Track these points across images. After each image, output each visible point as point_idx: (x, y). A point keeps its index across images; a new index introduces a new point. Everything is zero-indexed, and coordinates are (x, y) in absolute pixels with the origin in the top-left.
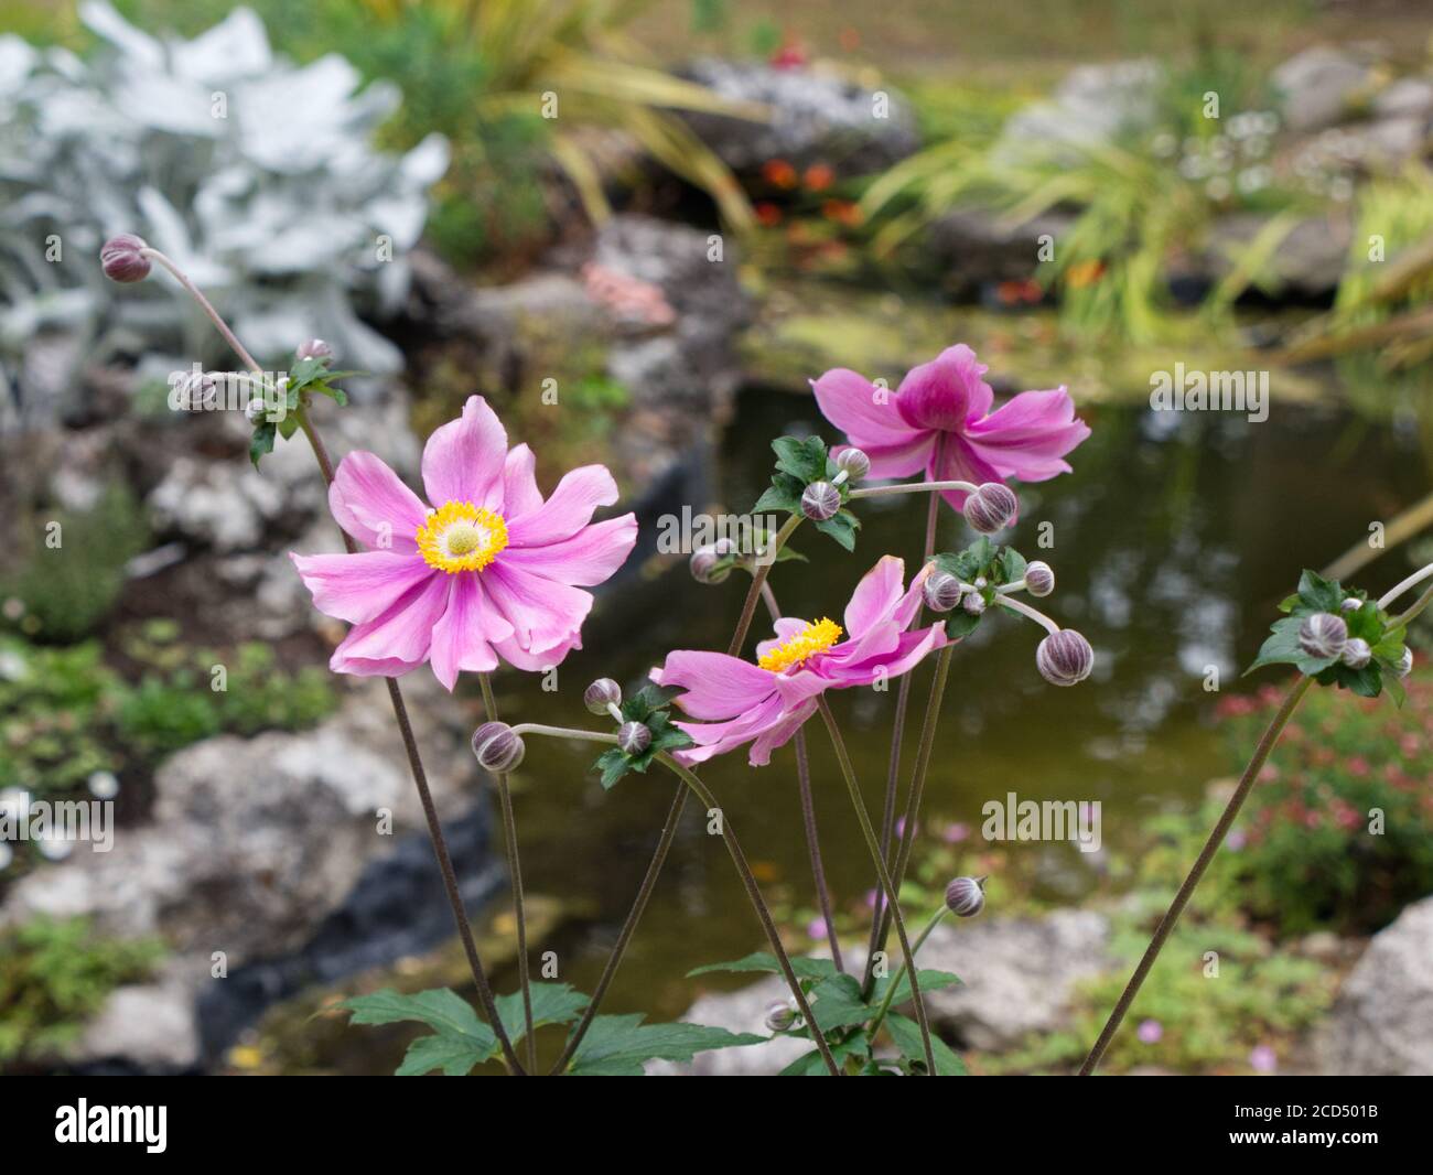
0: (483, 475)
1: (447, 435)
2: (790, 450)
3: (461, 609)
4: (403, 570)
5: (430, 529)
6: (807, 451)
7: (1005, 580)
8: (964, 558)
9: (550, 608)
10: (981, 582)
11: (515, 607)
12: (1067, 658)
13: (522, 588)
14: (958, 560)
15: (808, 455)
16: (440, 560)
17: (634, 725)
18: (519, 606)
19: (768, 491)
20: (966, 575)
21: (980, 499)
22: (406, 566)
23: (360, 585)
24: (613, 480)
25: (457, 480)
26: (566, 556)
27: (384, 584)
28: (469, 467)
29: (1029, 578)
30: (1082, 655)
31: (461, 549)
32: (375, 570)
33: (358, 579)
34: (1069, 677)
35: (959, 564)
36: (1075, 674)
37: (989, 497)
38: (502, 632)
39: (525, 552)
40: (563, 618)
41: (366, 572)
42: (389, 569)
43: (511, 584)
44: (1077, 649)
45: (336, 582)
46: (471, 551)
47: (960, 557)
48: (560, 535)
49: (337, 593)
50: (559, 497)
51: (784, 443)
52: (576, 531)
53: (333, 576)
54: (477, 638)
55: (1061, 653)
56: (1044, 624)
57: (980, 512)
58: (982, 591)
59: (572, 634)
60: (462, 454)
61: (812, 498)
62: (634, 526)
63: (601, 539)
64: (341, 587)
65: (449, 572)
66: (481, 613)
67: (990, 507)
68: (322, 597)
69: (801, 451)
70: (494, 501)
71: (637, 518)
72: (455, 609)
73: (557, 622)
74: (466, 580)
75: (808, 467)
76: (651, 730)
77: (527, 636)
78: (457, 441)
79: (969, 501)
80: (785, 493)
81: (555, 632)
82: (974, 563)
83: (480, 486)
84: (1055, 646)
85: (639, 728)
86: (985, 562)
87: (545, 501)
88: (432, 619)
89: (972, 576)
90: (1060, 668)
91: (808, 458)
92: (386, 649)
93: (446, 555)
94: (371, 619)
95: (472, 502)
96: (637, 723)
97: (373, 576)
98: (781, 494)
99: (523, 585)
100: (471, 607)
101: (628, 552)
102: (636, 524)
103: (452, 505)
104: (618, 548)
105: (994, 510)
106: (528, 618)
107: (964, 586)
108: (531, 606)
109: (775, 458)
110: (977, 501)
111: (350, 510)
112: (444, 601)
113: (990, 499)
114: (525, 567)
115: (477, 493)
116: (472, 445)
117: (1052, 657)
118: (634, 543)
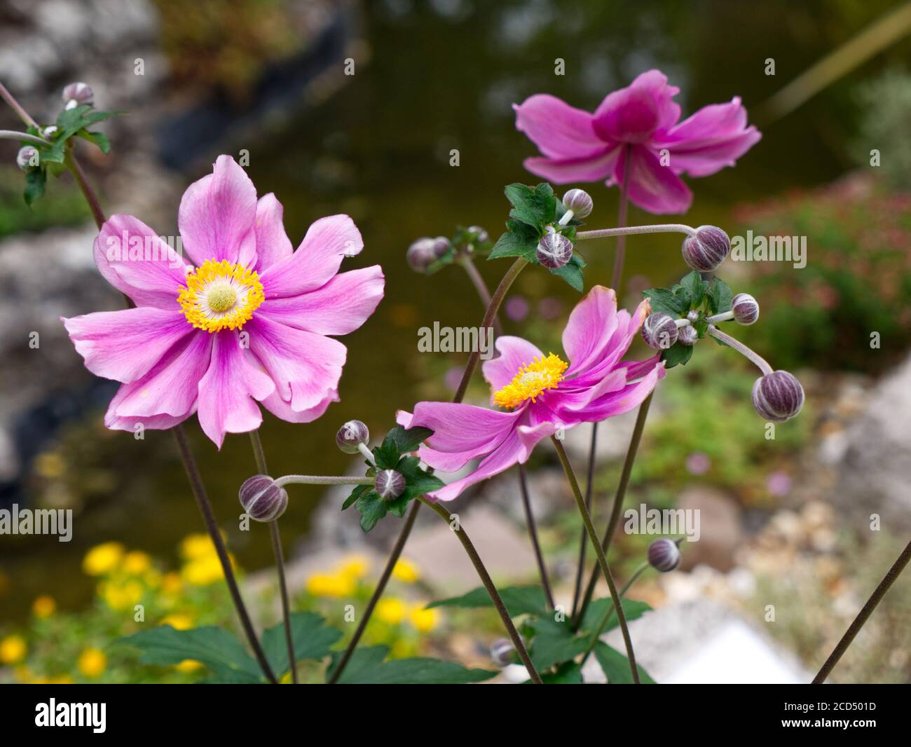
0: (235, 229)
1: (201, 189)
2: (522, 197)
3: (224, 362)
4: (168, 325)
5: (191, 289)
6: (537, 197)
7: (715, 311)
8: (677, 293)
9: (308, 362)
10: (693, 315)
11: (274, 360)
12: (782, 401)
13: (279, 341)
14: (672, 295)
15: (538, 201)
16: (202, 320)
17: (390, 474)
18: (277, 358)
19: (503, 236)
20: (679, 308)
21: (698, 242)
22: (169, 322)
23: (127, 343)
24: (357, 229)
25: (212, 234)
26: (318, 305)
27: (150, 340)
28: (222, 220)
29: (737, 309)
30: (795, 397)
31: (222, 308)
32: (141, 326)
33: (125, 336)
34: (783, 416)
35: (673, 298)
36: (789, 413)
37: (707, 240)
38: (265, 390)
39: (280, 303)
40: (320, 371)
41: (133, 328)
42: (154, 324)
43: (269, 337)
44: (791, 391)
45: (107, 341)
46: (229, 309)
47: (674, 291)
48: (311, 284)
49: (107, 353)
50: (308, 246)
51: (515, 189)
52: (326, 281)
53: (103, 336)
54: (241, 394)
55: (776, 395)
56: (757, 363)
57: (698, 253)
58: (695, 324)
59: (330, 390)
60: (215, 209)
61: (548, 250)
62: (381, 278)
63: (350, 290)
64: (110, 347)
65: (210, 331)
66: (244, 368)
67: (708, 250)
68: (94, 359)
69: (533, 198)
70: (247, 255)
71: (384, 271)
72: (218, 361)
73: (315, 376)
74: (227, 338)
75: (539, 212)
76: (405, 476)
77: (286, 388)
78: (209, 196)
79: (688, 242)
80: (519, 238)
81: (313, 387)
82: (686, 298)
83: (234, 239)
84: (770, 388)
85: (394, 476)
86: (697, 296)
87: (295, 248)
88: (197, 374)
89: (684, 310)
90: (775, 409)
91: (538, 204)
92: (156, 407)
93: (207, 313)
94: (140, 376)
95: (227, 260)
96: (392, 471)
97: (141, 332)
98: (515, 239)
99: (280, 337)
100: (233, 362)
101: (376, 304)
102: (383, 276)
103: (209, 264)
104: (368, 300)
105: (712, 253)
106: (288, 370)
107: (680, 322)
108: (288, 357)
109: (509, 206)
110: (695, 245)
111: (114, 269)
112: (207, 356)
113: (708, 243)
114: (281, 318)
115: (231, 247)
116: (223, 201)
117: (768, 399)
118: (383, 296)
